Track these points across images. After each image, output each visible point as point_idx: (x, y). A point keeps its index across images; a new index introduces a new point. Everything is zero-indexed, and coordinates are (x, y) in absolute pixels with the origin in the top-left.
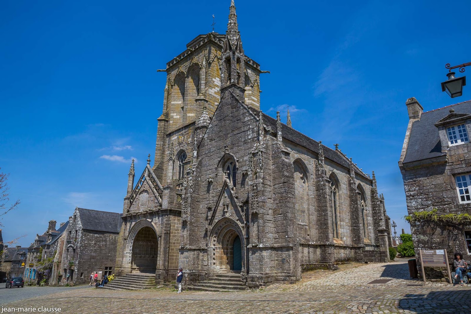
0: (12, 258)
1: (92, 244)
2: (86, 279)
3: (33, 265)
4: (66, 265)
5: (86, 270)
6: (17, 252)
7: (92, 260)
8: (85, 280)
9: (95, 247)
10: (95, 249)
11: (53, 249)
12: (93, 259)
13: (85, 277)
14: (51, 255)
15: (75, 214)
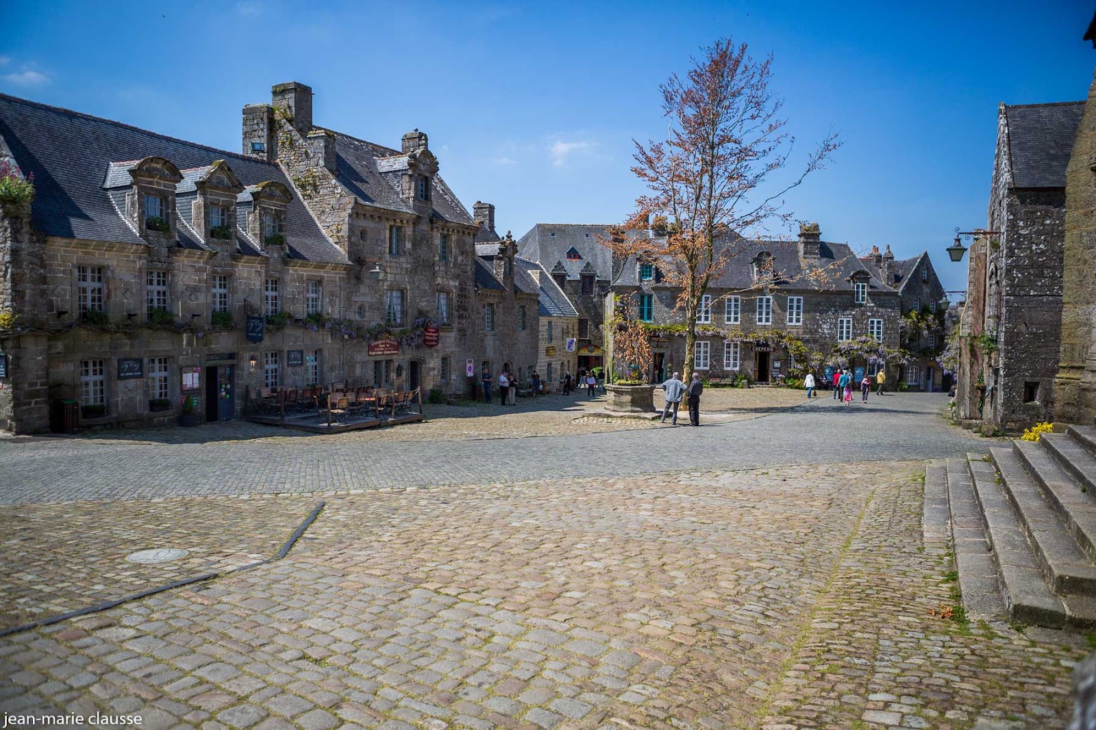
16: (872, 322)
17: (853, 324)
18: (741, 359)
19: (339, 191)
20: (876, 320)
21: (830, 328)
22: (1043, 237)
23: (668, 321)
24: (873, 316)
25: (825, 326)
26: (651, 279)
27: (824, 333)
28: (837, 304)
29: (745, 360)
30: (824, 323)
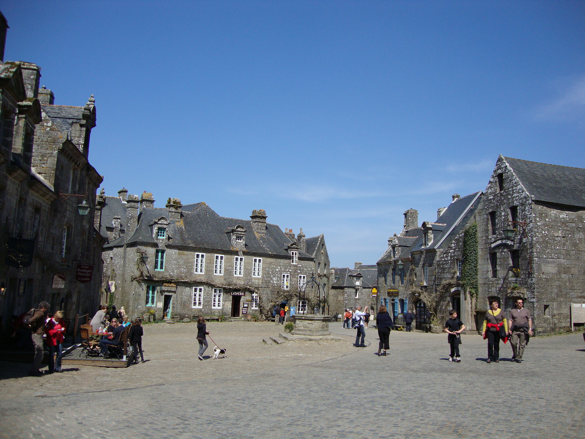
0: (344, 283)
1: (557, 237)
2: (556, 321)
3: (398, 292)
4: (493, 289)
5: (553, 300)
6: (348, 273)
7: (563, 276)
8: (555, 324)
9: (564, 244)
10: (566, 250)
11: (447, 257)
12: (565, 273)
13: (554, 316)
14: (444, 269)
15: (500, 171)
16: (300, 277)
17: (290, 278)
18: (223, 301)
19: (50, 124)
20: (302, 276)
21: (277, 280)
22: (546, 227)
23: (175, 271)
24: (301, 273)
25: (274, 279)
26: (164, 238)
27: (274, 283)
28: (281, 264)
29: (226, 301)
30: (274, 276)
